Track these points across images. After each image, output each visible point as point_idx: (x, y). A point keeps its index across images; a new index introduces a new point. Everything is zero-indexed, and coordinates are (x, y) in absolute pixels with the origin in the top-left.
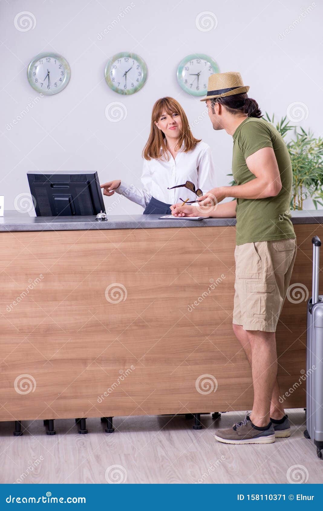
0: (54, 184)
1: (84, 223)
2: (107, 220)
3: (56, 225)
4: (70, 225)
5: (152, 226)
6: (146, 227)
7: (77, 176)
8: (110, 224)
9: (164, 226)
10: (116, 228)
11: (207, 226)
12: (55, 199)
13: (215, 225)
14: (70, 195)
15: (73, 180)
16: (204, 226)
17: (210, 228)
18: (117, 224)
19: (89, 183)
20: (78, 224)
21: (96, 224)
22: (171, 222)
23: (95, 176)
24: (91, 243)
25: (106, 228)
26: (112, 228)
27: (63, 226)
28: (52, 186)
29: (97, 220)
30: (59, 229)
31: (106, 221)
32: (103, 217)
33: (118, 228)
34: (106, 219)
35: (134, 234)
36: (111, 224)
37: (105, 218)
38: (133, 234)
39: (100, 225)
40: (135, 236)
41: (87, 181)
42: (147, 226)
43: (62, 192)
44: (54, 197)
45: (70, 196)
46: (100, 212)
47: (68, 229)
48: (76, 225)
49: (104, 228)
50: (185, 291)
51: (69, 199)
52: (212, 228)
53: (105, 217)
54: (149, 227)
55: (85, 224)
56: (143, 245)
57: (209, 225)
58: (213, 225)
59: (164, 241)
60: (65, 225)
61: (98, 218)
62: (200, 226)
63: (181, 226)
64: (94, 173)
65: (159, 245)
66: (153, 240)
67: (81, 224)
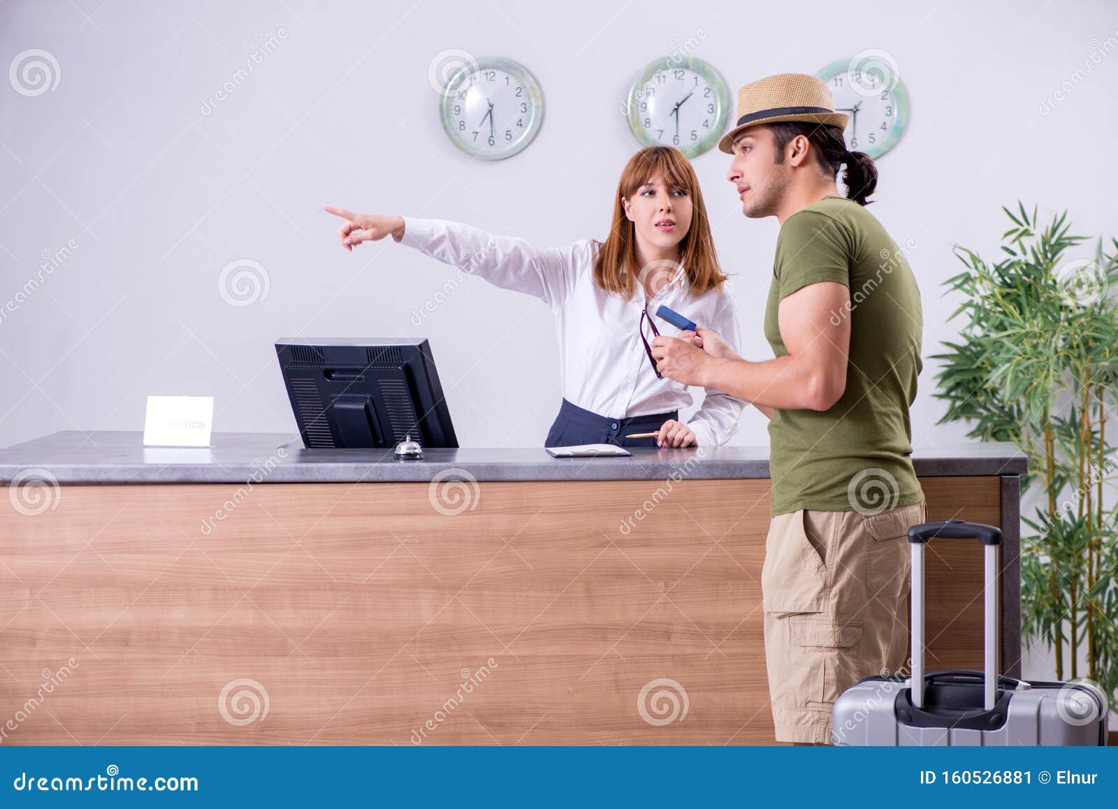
0: (333, 371)
2: (421, 459)
4: (319, 470)
5: (521, 476)
7: (377, 350)
12: (337, 406)
14: (366, 398)
16: (654, 477)
19: (408, 368)
20: (339, 468)
21: (382, 469)
22: (569, 468)
24: (372, 515)
25: (407, 478)
27: (303, 472)
28: (328, 373)
29: (398, 457)
32: (412, 451)
34: (418, 457)
37: (415, 454)
39: (393, 471)
41: (404, 362)
42: (508, 476)
44: (333, 401)
45: (368, 401)
46: (405, 440)
47: (313, 479)
49: (401, 479)
50: (605, 639)
51: (366, 406)
53: (416, 451)
54: (514, 477)
56: (501, 523)
59: (554, 513)
60: (307, 469)
61: (399, 453)
62: (643, 478)
63: (594, 478)
64: (418, 344)
65: (538, 522)
66: (526, 512)
67: (346, 467)
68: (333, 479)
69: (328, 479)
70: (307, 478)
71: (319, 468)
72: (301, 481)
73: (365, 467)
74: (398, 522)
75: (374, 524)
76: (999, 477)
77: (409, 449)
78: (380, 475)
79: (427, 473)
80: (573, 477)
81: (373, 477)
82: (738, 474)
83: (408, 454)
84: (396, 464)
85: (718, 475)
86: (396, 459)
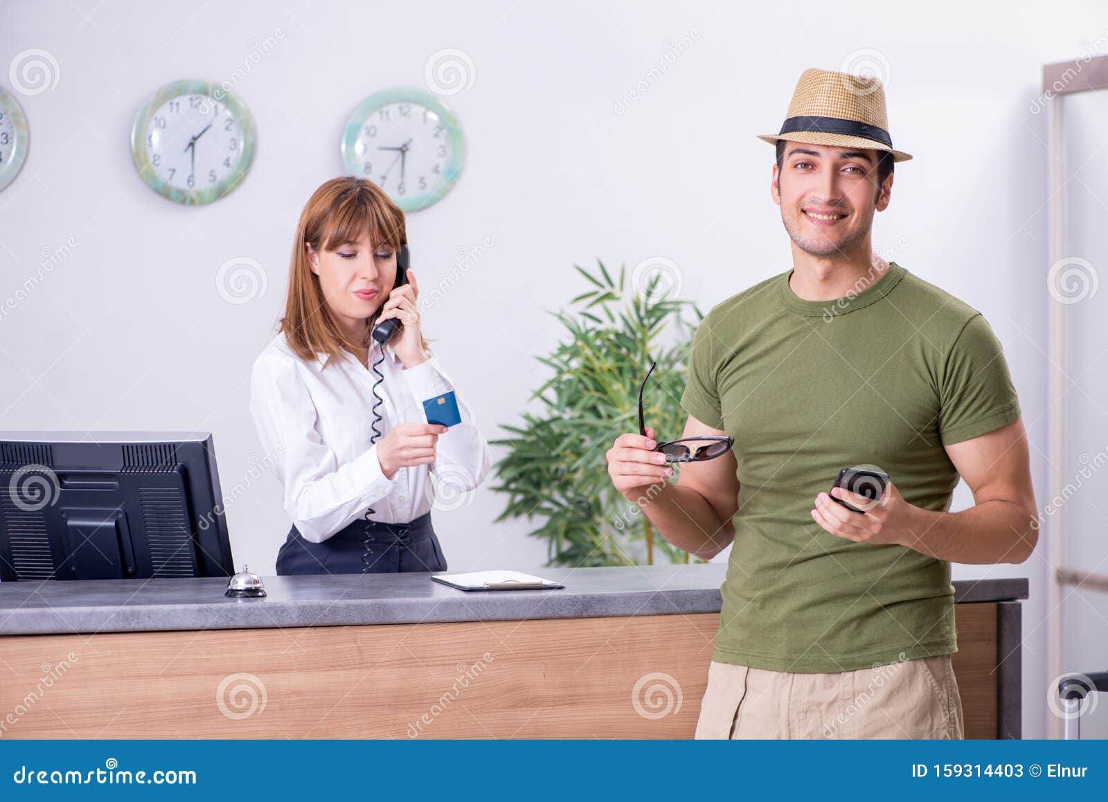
0: (65, 476)
1: (194, 607)
2: (264, 596)
3: (101, 613)
4: (149, 615)
6: (399, 619)
7: (140, 448)
8: (280, 610)
9: (457, 617)
12: (70, 523)
13: (621, 612)
15: (131, 462)
16: (585, 614)
17: (601, 621)
19: (185, 472)
21: (234, 611)
22: (477, 604)
23: (203, 450)
25: (267, 623)
26: (286, 623)
27: (126, 617)
28: (59, 479)
29: (232, 594)
30: (111, 628)
31: (260, 599)
32: (253, 586)
34: (260, 594)
35: (359, 645)
36: (282, 612)
37: (257, 590)
38: (355, 642)
39: (248, 613)
40: (360, 651)
41: (179, 464)
44: (64, 516)
45: (120, 516)
47: (141, 627)
49: (259, 625)
51: (117, 523)
52: (609, 621)
53: (258, 585)
54: (408, 618)
55: (200, 611)
56: (387, 679)
57: (599, 613)
58: (612, 611)
60: (133, 614)
61: (234, 588)
62: (572, 614)
63: (510, 617)
64: (202, 440)
67: (185, 610)
68: (167, 627)
69: (161, 627)
70: (133, 626)
71: (149, 612)
72: (124, 630)
73: (211, 609)
76: (994, 605)
77: (249, 582)
78: (232, 619)
79: (294, 616)
81: (222, 623)
82: (689, 607)
83: (248, 590)
84: (228, 604)
85: (664, 609)
86: (230, 596)
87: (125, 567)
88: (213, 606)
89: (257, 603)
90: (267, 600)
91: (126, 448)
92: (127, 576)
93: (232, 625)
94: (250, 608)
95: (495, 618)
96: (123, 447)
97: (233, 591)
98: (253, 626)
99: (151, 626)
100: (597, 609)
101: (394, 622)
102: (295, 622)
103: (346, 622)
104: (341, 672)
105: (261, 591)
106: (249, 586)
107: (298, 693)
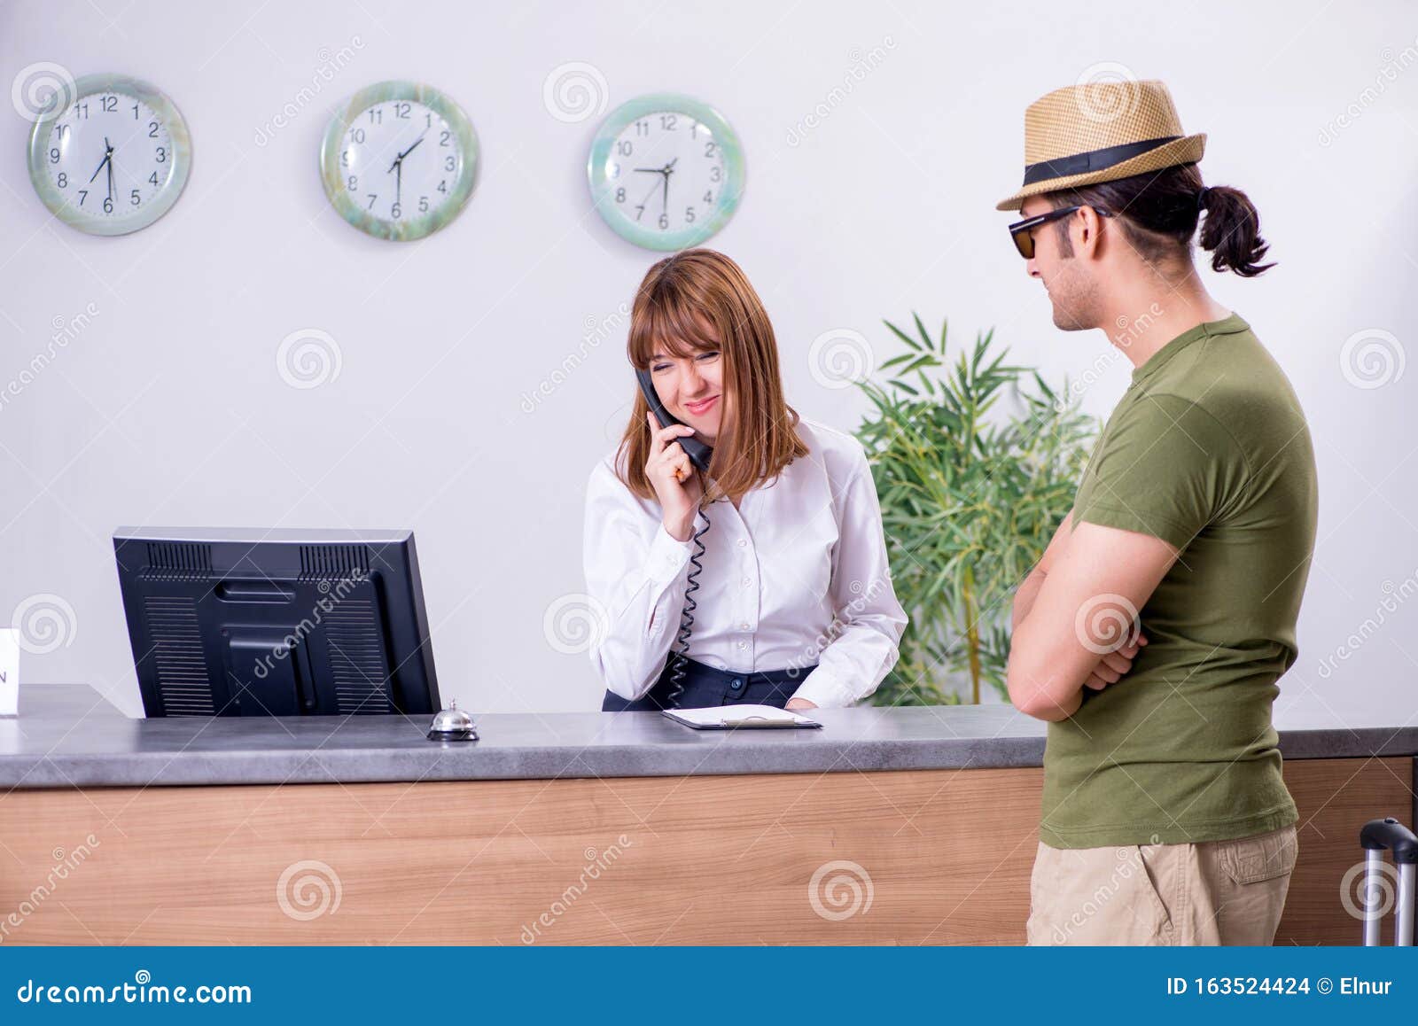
0: (230, 584)
2: (477, 739)
3: (270, 759)
4: (330, 762)
6: (649, 770)
7: (322, 550)
8: (497, 757)
10: (524, 774)
11: (894, 766)
12: (233, 644)
13: (931, 764)
15: (311, 568)
16: (885, 766)
17: (906, 777)
18: (527, 757)
19: (378, 580)
22: (748, 752)
23: (404, 553)
24: (415, 837)
25: (479, 774)
26: (506, 773)
28: (220, 589)
29: (436, 736)
31: (471, 744)
32: (462, 727)
33: (531, 774)
34: (472, 737)
35: (598, 802)
36: (500, 760)
37: (467, 732)
38: (592, 799)
39: (456, 761)
40: (598, 810)
41: (372, 570)
43: (270, 618)
44: (225, 635)
47: (320, 777)
48: (355, 760)
49: (470, 776)
52: (916, 775)
53: (468, 726)
55: (395, 757)
56: (634, 846)
57: (904, 765)
58: (920, 763)
60: (310, 761)
61: (438, 729)
62: (869, 767)
63: (790, 769)
64: (400, 540)
65: (696, 846)
66: (675, 828)
67: (377, 756)
68: (354, 777)
70: (310, 775)
71: (330, 758)
72: (299, 780)
74: (461, 849)
75: (419, 852)
77: (458, 722)
79: (515, 765)
80: (755, 768)
81: (424, 774)
82: (1018, 759)
83: (455, 732)
84: (430, 750)
85: (986, 760)
86: (433, 740)
87: (302, 698)
88: (412, 752)
89: (468, 748)
90: (481, 745)
91: (304, 550)
92: (304, 711)
93: (435, 775)
94: (458, 755)
95: (771, 769)
96: (301, 548)
97: (437, 732)
98: (463, 777)
99: (332, 776)
100: (902, 760)
101: (644, 773)
102: (515, 773)
103: (581, 773)
104: (573, 838)
105: (474, 733)
106: (457, 727)
107: (519, 863)
